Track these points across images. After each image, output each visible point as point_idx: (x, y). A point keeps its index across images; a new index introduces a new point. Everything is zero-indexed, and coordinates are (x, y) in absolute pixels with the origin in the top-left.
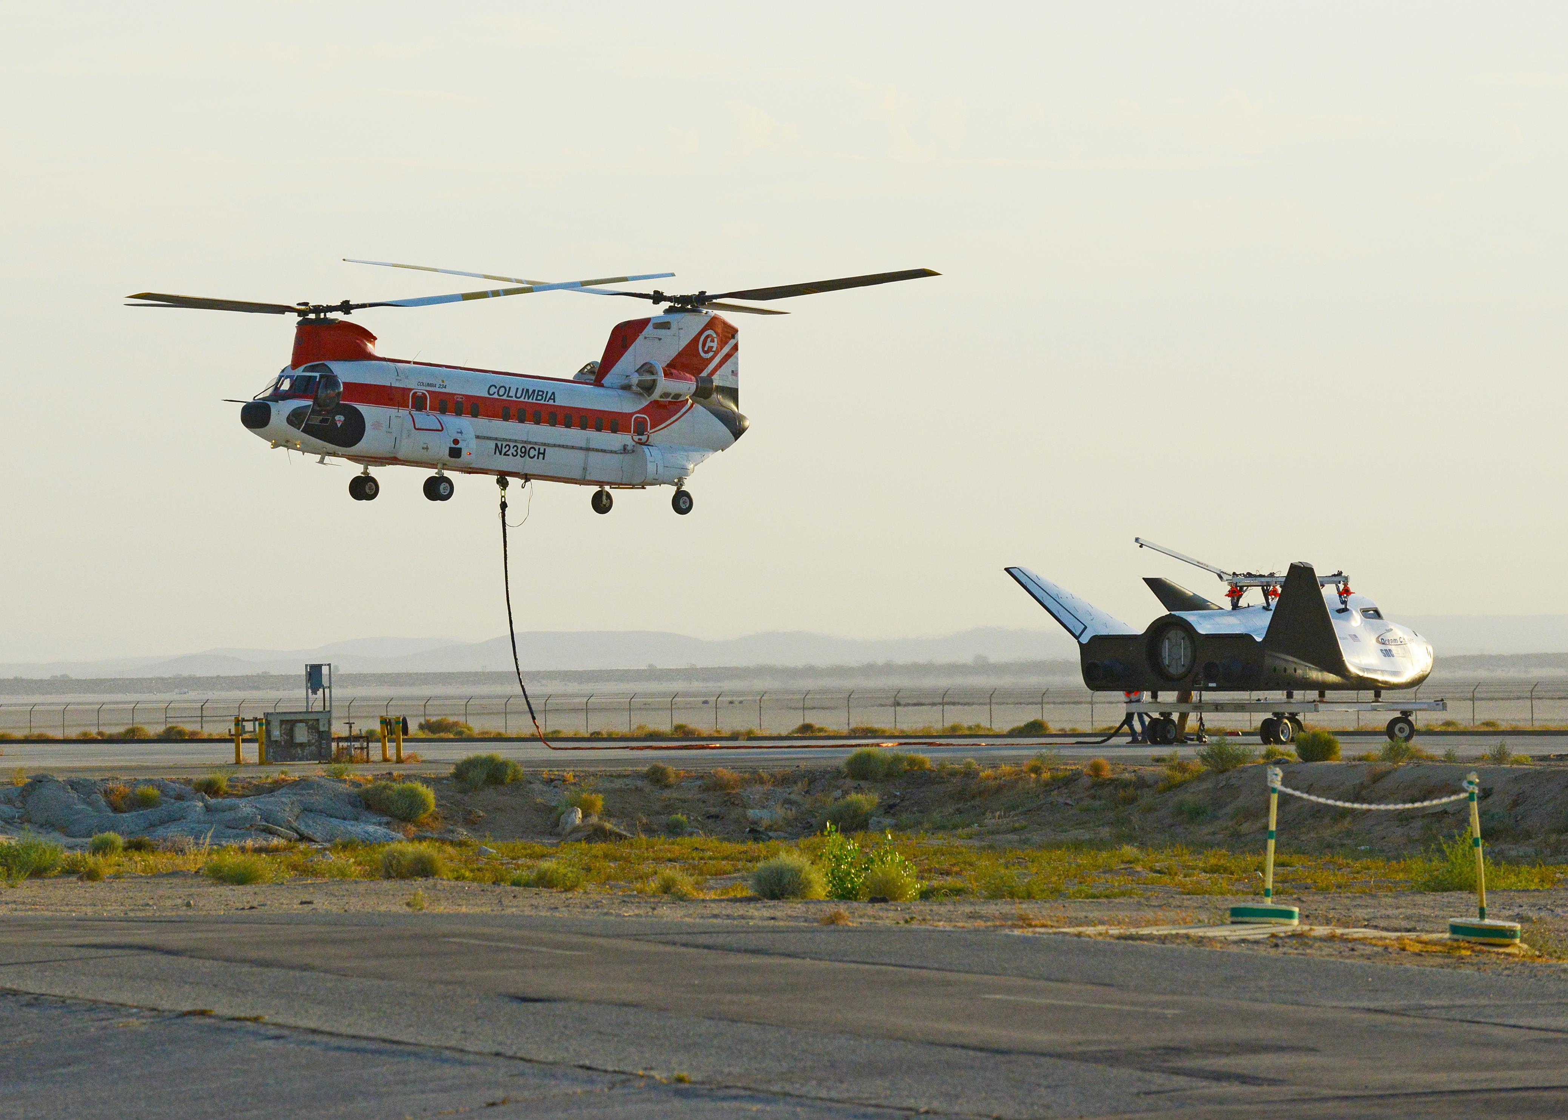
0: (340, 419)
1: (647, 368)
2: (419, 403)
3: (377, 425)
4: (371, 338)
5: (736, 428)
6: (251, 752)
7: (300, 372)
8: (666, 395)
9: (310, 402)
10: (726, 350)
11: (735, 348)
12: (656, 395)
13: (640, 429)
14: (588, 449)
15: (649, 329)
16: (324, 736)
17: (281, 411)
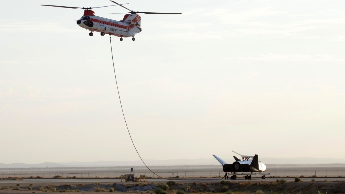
0: (90, 23)
1: (130, 20)
2: (101, 22)
3: (95, 25)
4: (94, 13)
5: (140, 30)
6: (124, 180)
7: (85, 17)
8: (132, 24)
9: (86, 21)
10: (139, 19)
11: (140, 19)
12: (131, 24)
13: (129, 29)
14: (122, 31)
15: (130, 16)
16: (133, 178)
17: (83, 22)
